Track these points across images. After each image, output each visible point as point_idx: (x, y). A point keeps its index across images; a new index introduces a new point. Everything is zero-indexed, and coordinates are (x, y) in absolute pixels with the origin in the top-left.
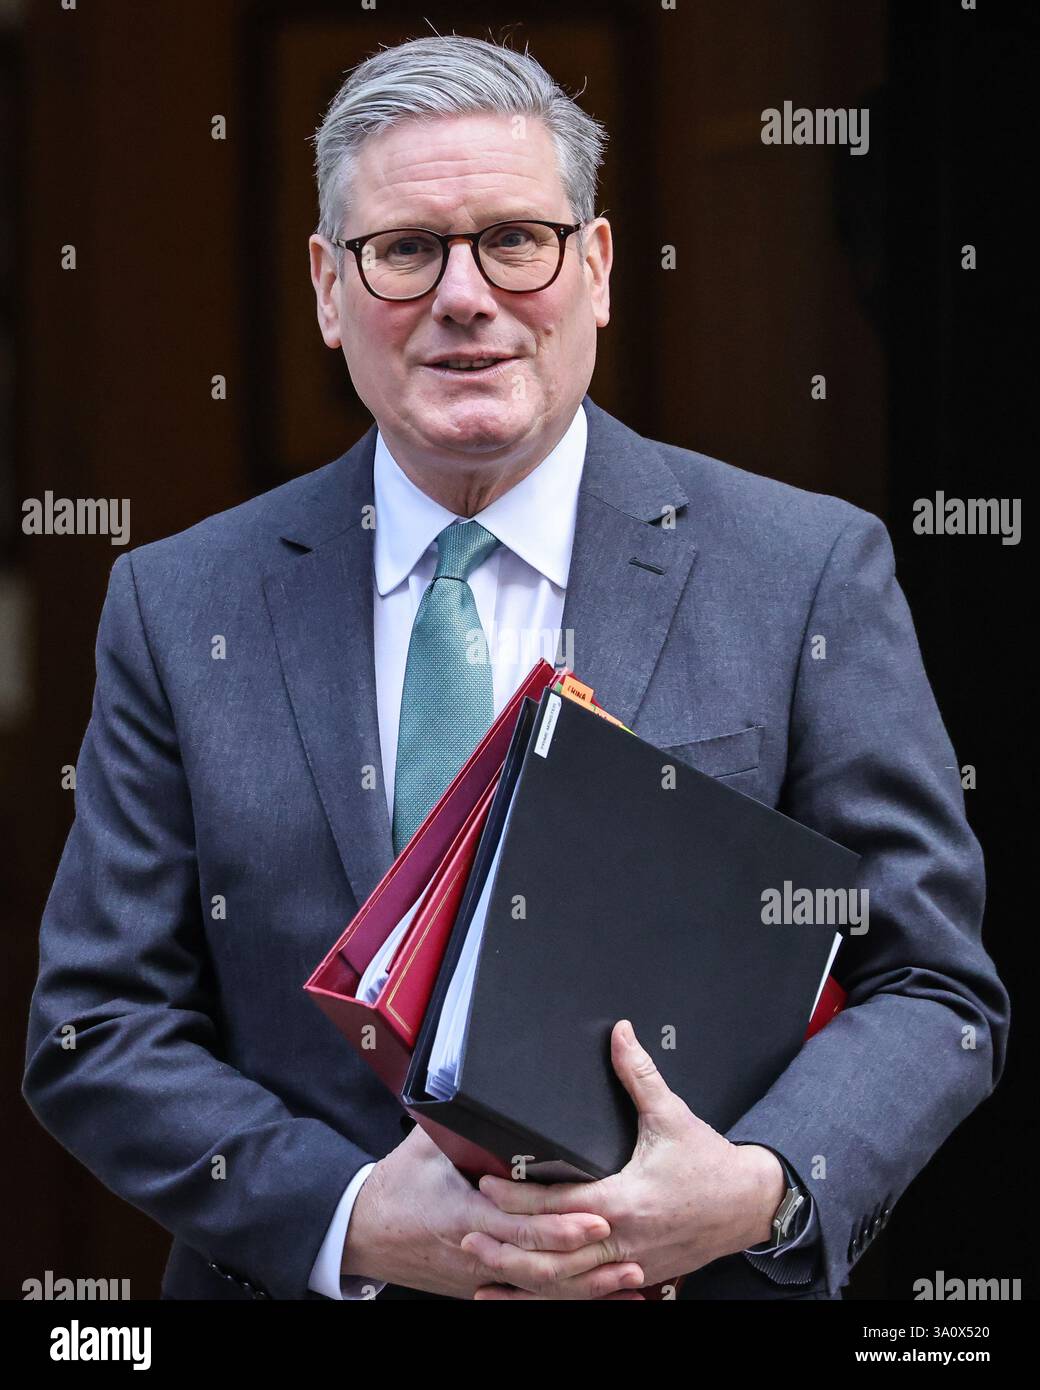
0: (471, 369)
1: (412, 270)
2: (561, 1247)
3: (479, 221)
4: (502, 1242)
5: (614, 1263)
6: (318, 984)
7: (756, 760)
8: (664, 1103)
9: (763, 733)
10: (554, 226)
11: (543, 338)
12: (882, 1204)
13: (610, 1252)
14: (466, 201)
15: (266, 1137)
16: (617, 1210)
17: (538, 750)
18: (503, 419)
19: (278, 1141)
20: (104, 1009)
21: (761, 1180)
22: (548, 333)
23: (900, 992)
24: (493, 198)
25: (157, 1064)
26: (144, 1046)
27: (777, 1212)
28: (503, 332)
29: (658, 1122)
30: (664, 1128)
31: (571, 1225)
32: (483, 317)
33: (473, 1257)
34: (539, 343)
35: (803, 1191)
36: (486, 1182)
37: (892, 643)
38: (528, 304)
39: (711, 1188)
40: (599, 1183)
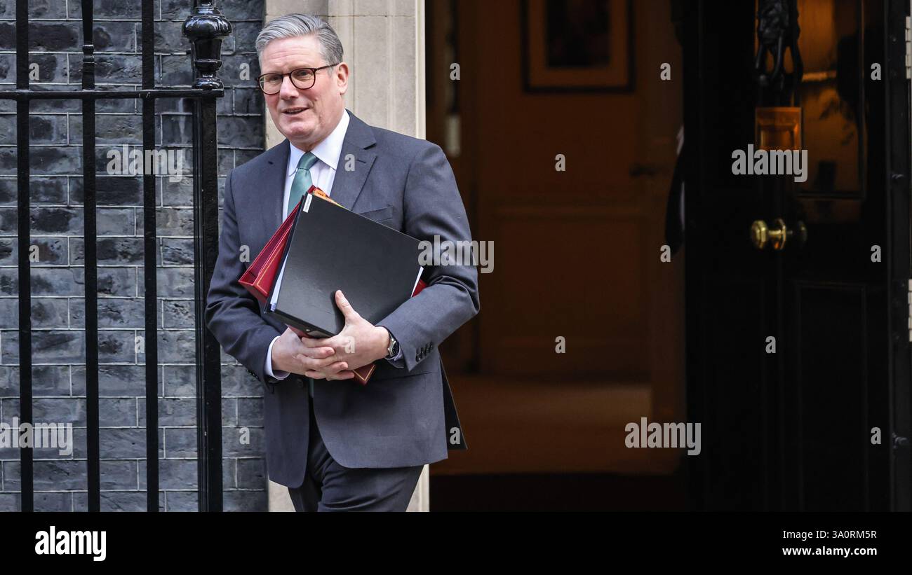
0: (295, 113)
1: (275, 85)
2: (321, 357)
3: (290, 69)
4: (307, 356)
5: (338, 362)
6: (243, 280)
7: (391, 216)
8: (351, 313)
9: (394, 208)
10: (311, 69)
11: (315, 102)
12: (429, 345)
13: (336, 359)
14: (286, 64)
15: (254, 331)
16: (336, 345)
17: (304, 210)
18: (304, 127)
19: (257, 332)
20: (220, 299)
21: (381, 336)
22: (316, 100)
23: (440, 283)
24: (294, 62)
25: (231, 313)
26: (228, 309)
27: (388, 346)
28: (301, 102)
29: (350, 320)
30: (352, 322)
31: (323, 350)
32: (293, 98)
33: (300, 361)
34: (314, 104)
35: (395, 339)
36: (303, 339)
37: (437, 181)
38: (307, 92)
39: (364, 339)
40: (331, 338)
